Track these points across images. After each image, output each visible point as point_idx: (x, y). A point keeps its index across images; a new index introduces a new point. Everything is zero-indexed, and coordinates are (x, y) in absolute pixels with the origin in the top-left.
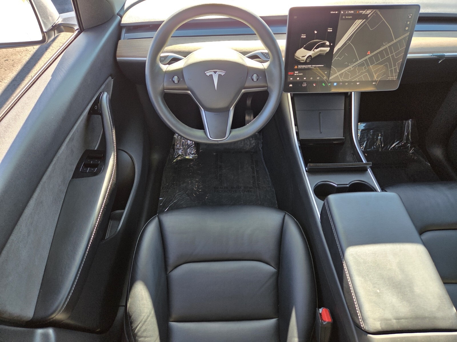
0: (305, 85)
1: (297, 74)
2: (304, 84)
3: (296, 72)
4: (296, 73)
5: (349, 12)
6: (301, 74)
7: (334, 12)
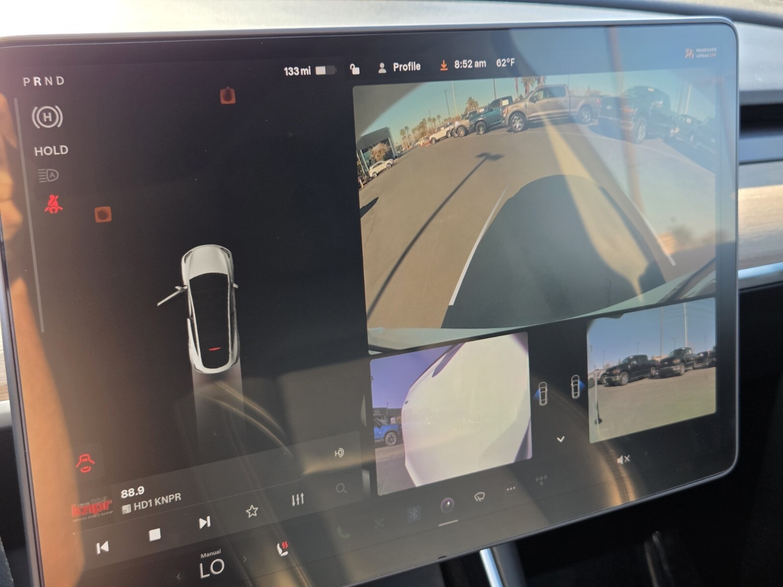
0: (217, 567)
1: (141, 506)
2: (207, 562)
3: (124, 494)
4: (129, 501)
5: (396, 66)
6: (166, 500)
7: (306, 71)
